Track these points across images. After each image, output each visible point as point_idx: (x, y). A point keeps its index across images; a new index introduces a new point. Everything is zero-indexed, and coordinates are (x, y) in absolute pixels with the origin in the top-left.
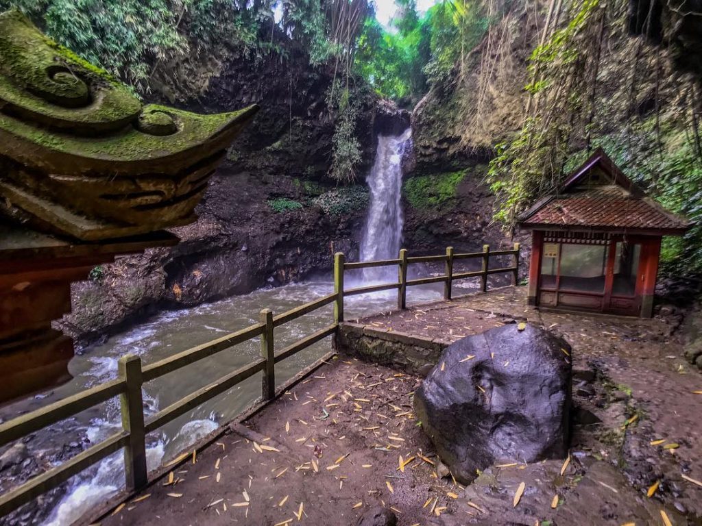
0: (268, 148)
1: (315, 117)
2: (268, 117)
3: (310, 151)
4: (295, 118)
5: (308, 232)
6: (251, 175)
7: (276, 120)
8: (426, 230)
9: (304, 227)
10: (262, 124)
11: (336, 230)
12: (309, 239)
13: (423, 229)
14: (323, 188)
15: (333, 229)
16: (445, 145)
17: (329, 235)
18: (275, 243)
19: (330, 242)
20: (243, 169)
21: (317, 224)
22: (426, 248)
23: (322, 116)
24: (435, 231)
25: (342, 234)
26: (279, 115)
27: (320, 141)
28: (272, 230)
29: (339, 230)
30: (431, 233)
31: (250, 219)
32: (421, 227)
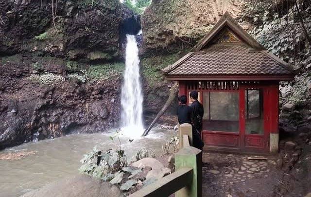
0: (37, 37)
1: (72, 17)
2: (35, 15)
3: (70, 40)
4: (57, 16)
5: (68, 97)
6: (23, 56)
7: (42, 18)
8: (155, 94)
9: (65, 93)
10: (31, 20)
11: (90, 95)
12: (69, 102)
13: (153, 94)
14: (82, 66)
15: (88, 95)
16: (163, 37)
17: (85, 99)
18: (40, 106)
19: (85, 104)
20: (16, 52)
21: (74, 92)
22: (156, 106)
23: (78, 16)
24: (161, 94)
25: (95, 99)
26: (44, 14)
27: (77, 33)
28: (39, 96)
29: (93, 95)
30: (158, 96)
31: (21, 88)
32: (151, 92)
